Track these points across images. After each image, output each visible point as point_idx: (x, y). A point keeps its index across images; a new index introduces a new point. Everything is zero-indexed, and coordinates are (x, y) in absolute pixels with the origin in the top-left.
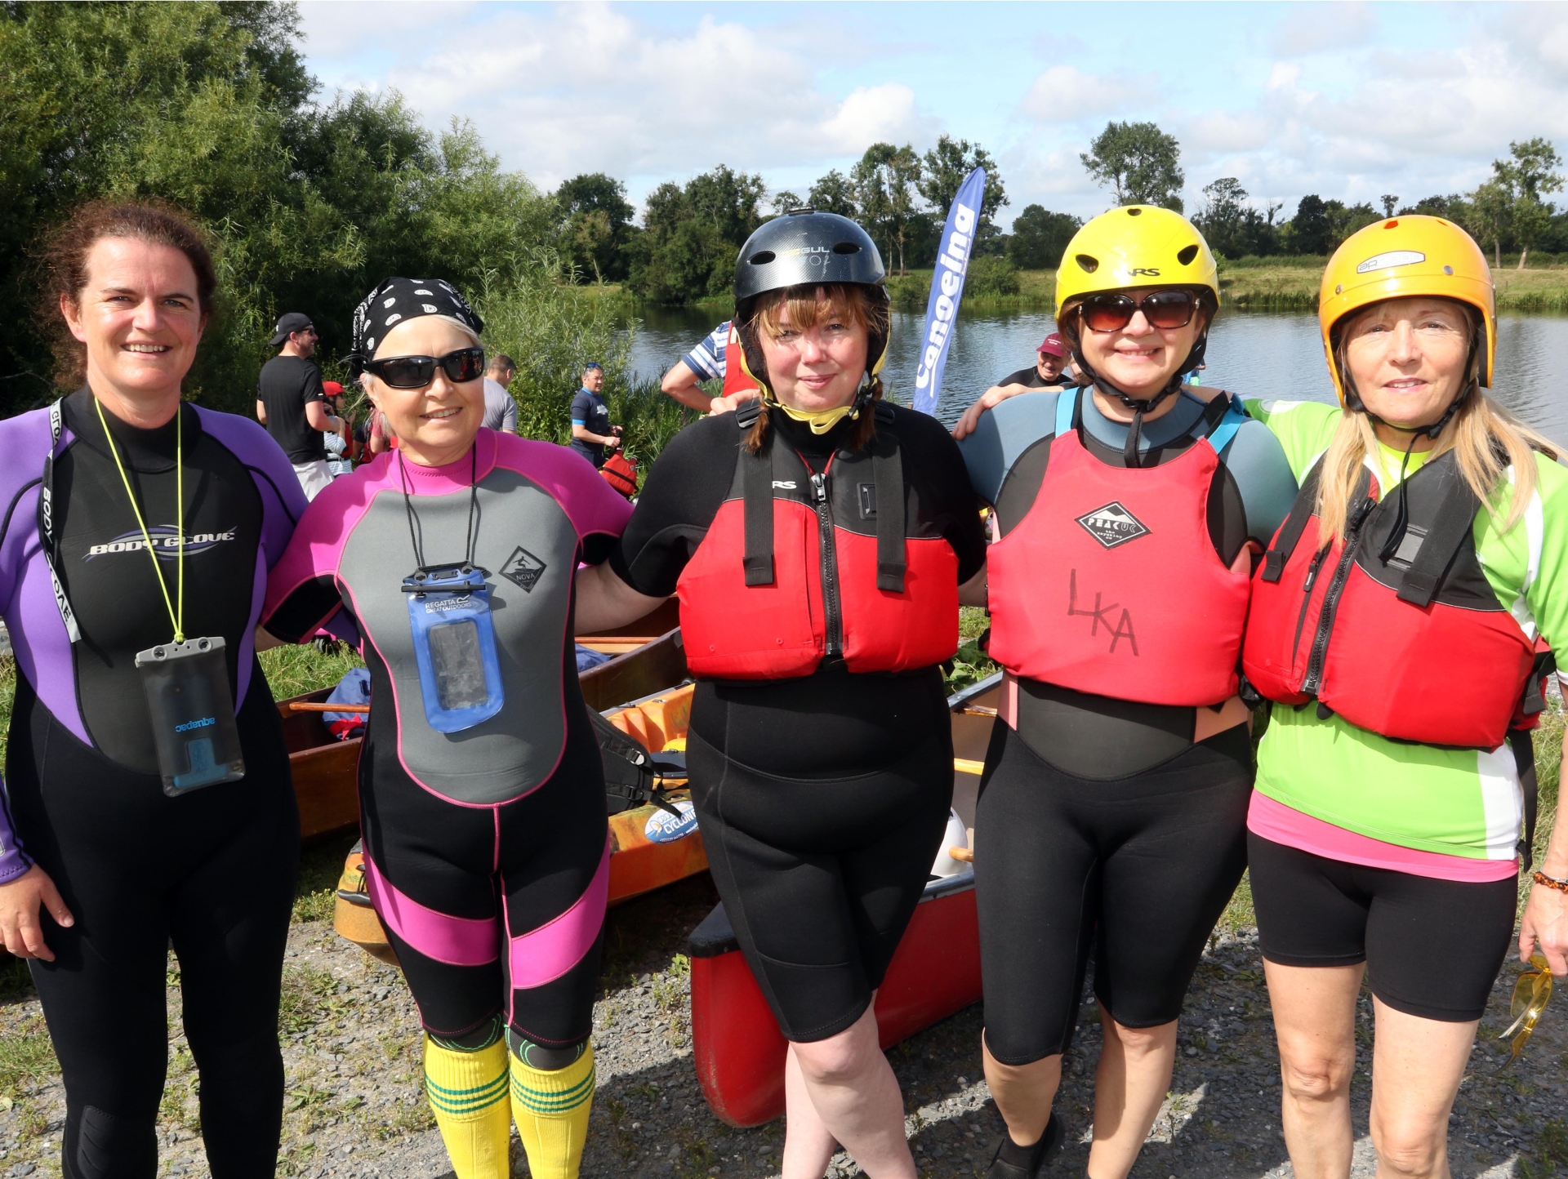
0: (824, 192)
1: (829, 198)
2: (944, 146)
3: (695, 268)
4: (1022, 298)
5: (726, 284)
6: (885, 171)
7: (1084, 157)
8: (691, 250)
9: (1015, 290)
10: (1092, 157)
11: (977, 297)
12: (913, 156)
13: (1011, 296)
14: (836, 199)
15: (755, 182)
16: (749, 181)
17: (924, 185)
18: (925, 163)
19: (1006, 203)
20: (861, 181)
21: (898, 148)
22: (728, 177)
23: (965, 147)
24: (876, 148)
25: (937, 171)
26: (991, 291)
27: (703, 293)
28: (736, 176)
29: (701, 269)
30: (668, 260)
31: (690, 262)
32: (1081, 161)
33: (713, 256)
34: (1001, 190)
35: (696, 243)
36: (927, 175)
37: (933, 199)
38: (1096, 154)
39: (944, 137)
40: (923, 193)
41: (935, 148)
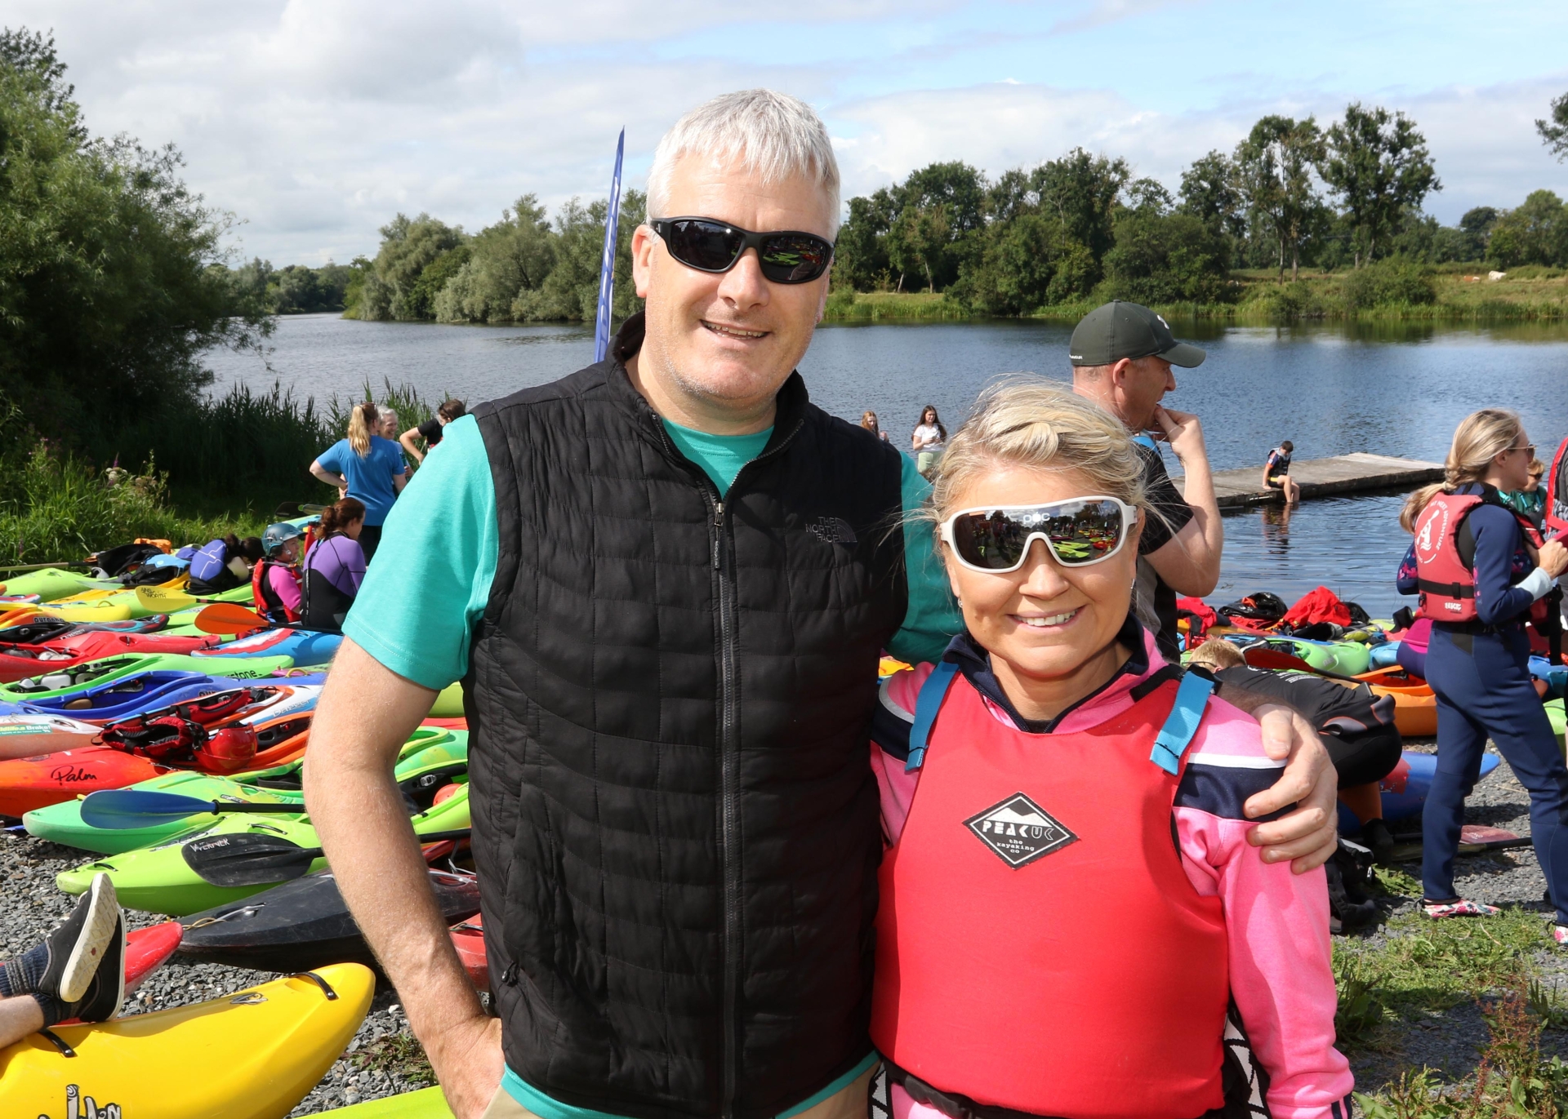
0: (1200, 178)
1: (1205, 184)
2: (1353, 116)
3: (1032, 273)
4: (1436, 309)
5: (1069, 290)
6: (1277, 149)
7: (1541, 124)
8: (1028, 250)
9: (1430, 298)
10: (1551, 124)
11: (1378, 308)
12: (1317, 130)
13: (1423, 306)
14: (1215, 185)
15: (1117, 167)
16: (1110, 167)
17: (1326, 166)
18: (1330, 140)
19: (1436, 187)
20: (1244, 164)
21: (1297, 121)
22: (1085, 160)
23: (1382, 117)
24: (1267, 122)
25: (1343, 149)
26: (1396, 299)
27: (1042, 301)
28: (1094, 161)
29: (1040, 271)
30: (1001, 262)
31: (1026, 264)
32: (1537, 129)
33: (1056, 257)
34: (1430, 171)
35: (1036, 244)
36: (1333, 154)
37: (1336, 183)
38: (1559, 120)
39: (1353, 104)
40: (1324, 177)
41: (1341, 120)
